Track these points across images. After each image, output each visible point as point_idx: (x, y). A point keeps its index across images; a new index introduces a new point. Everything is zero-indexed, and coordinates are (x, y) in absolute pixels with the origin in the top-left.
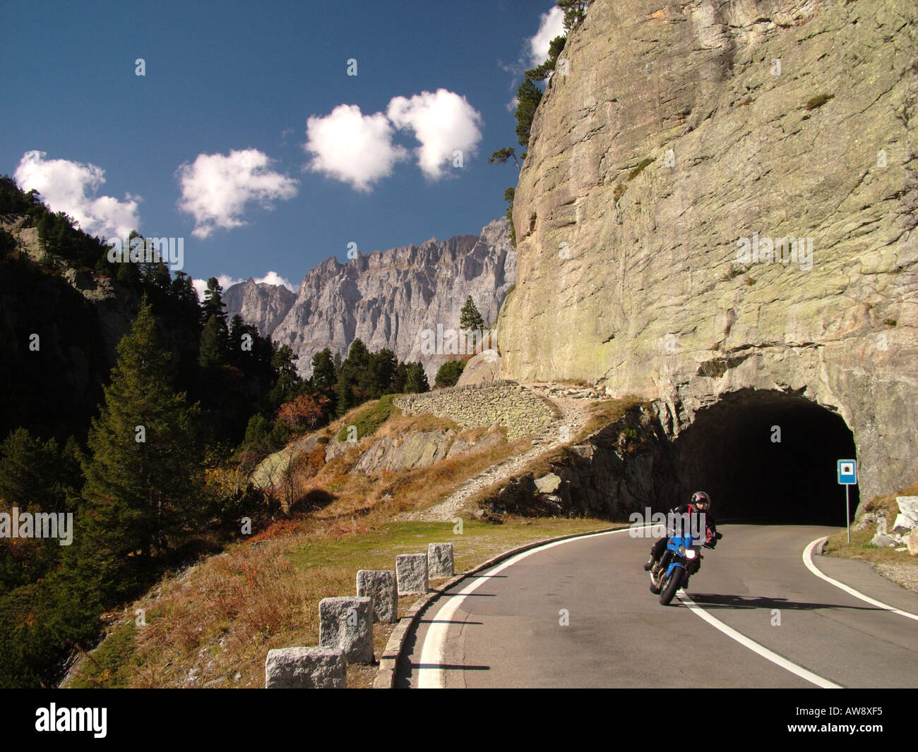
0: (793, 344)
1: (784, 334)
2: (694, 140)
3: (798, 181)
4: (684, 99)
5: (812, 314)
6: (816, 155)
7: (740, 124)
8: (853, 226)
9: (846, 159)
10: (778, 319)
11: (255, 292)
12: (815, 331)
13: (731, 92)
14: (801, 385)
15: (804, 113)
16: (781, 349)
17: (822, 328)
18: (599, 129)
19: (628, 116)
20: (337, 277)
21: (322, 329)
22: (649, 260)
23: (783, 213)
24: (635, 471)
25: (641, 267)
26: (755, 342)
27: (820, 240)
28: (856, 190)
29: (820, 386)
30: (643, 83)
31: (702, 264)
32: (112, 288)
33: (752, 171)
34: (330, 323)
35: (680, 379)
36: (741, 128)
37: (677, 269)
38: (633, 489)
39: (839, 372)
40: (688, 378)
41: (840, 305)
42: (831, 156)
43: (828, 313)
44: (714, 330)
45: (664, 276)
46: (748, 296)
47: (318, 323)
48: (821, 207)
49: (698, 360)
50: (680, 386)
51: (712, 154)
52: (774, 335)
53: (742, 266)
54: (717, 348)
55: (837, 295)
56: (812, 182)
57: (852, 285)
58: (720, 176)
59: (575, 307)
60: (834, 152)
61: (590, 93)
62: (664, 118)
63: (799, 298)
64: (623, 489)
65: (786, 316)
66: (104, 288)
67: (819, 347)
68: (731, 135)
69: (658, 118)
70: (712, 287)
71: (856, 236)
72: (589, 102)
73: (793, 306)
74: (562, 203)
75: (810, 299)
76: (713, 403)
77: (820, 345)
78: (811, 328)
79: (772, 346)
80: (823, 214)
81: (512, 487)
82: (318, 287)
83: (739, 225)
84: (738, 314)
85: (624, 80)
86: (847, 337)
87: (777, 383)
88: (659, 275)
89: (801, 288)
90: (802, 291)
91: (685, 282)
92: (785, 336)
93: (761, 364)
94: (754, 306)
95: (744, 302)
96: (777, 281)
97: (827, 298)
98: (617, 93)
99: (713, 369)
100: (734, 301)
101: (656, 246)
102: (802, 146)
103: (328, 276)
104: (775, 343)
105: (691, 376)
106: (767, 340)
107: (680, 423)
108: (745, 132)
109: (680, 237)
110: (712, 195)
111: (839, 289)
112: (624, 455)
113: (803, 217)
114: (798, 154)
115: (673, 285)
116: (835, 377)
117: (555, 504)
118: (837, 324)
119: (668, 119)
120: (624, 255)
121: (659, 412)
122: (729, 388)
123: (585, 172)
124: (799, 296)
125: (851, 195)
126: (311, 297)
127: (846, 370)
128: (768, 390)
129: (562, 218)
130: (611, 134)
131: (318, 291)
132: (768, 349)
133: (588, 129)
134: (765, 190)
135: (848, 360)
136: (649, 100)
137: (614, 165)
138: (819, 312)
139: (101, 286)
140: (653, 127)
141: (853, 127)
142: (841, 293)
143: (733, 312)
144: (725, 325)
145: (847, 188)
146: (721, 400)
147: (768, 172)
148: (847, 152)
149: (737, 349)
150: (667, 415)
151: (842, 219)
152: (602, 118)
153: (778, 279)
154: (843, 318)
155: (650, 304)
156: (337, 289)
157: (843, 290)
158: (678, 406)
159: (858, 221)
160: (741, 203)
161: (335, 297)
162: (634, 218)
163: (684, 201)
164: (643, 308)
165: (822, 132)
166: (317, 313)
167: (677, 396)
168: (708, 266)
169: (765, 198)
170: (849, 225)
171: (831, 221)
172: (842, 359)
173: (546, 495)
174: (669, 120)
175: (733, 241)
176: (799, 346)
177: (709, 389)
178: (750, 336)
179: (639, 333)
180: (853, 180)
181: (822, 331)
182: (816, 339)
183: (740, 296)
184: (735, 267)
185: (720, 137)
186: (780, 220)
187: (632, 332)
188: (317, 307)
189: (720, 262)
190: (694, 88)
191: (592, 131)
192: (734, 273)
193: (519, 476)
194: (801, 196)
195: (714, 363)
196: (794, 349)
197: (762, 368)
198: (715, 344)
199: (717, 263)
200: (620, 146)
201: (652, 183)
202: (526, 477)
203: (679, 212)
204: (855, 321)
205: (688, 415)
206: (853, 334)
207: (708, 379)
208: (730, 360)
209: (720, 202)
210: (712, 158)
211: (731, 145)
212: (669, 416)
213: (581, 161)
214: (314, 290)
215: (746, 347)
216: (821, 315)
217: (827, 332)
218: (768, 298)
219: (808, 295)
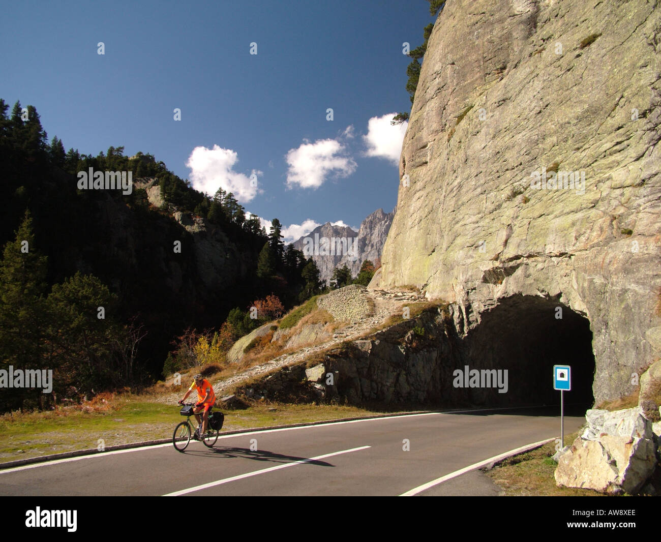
0: (552, 254)
1: (545, 245)
2: (500, 87)
3: (568, 110)
4: (502, 57)
5: (568, 226)
6: (583, 86)
7: (532, 68)
8: (608, 145)
9: (606, 86)
10: (542, 232)
11: (332, 231)
12: (568, 242)
13: (531, 45)
14: (557, 292)
15: (577, 52)
16: (543, 259)
17: (574, 239)
18: (442, 87)
19: (461, 75)
20: (383, 222)
21: (374, 255)
22: (460, 186)
23: (554, 139)
24: (416, 365)
25: (455, 193)
26: (524, 253)
27: (581, 160)
28: (613, 114)
29: (572, 293)
30: (472, 48)
31: (495, 187)
32: (204, 225)
33: (536, 105)
34: (379, 251)
35: (470, 285)
36: (532, 72)
37: (477, 193)
38: (412, 380)
39: (584, 280)
40: (475, 284)
41: (591, 218)
42: (595, 86)
43: (581, 225)
44: (496, 243)
45: (469, 199)
46: (523, 213)
47: (371, 251)
48: (584, 132)
49: (482, 270)
50: (470, 291)
51: (510, 95)
52: (538, 246)
53: (521, 187)
54: (496, 259)
55: (589, 208)
56: (579, 110)
57: (603, 199)
58: (513, 113)
59: (416, 228)
60: (598, 82)
61: (438, 60)
62: (487, 74)
63: (560, 213)
64: (402, 378)
65: (548, 229)
66: (199, 224)
67: (572, 257)
68: (525, 79)
69: (482, 74)
70: (499, 206)
71: (611, 154)
72: (437, 67)
73: (554, 221)
74: (419, 147)
75: (568, 213)
76: (493, 307)
77: (573, 255)
78: (566, 239)
79: (536, 256)
80: (585, 137)
81: (281, 376)
82: (371, 229)
83: (522, 152)
84: (514, 228)
85: (460, 47)
86: (593, 247)
87: (539, 290)
88: (464, 199)
89: (562, 204)
90: (563, 206)
91: (482, 203)
92: (546, 247)
93: (528, 273)
94: (526, 221)
95: (519, 218)
96: (545, 199)
97: (581, 211)
98: (455, 58)
99: (494, 276)
100: (513, 218)
101: (465, 175)
102: (573, 80)
103: (377, 221)
104: (538, 254)
105: (477, 283)
106: (532, 251)
107: (469, 323)
108: (534, 74)
109: (481, 166)
110: (507, 129)
111: (592, 203)
112: (407, 350)
113: (570, 142)
114: (570, 87)
115: (473, 206)
116: (581, 285)
117: (319, 391)
118: (586, 235)
119: (489, 74)
120: (446, 184)
121: (453, 313)
122: (505, 293)
123: (432, 122)
124: (560, 211)
125: (609, 118)
126: (367, 235)
127: (588, 278)
128: (532, 296)
129: (419, 159)
130: (450, 90)
131: (371, 231)
132: (533, 259)
133: (436, 88)
134: (543, 121)
135: (592, 268)
136: (476, 60)
137: (452, 115)
138: (573, 224)
139: (197, 223)
140: (478, 81)
141: (614, 58)
142: (593, 207)
143: (511, 227)
144: (504, 238)
145: (606, 112)
146: (499, 304)
147: (547, 106)
148: (607, 80)
149: (511, 260)
150: (459, 316)
151: (600, 140)
152: (445, 78)
153: (546, 197)
154: (591, 230)
155: (457, 222)
156: (383, 230)
157: (594, 204)
158: (469, 308)
159: (613, 141)
160: (525, 133)
161: (382, 234)
162: (455, 153)
163: (487, 136)
164: (452, 226)
165: (589, 66)
166: (370, 245)
167: (467, 300)
168: (498, 189)
169: (542, 128)
170: (605, 145)
171: (591, 143)
172: (587, 267)
173: (313, 383)
174: (491, 75)
175: (517, 166)
176: (556, 256)
177: (491, 294)
178: (520, 248)
179: (449, 247)
180: (611, 105)
181: (574, 241)
182: (569, 250)
183: (517, 213)
184: (516, 188)
185: (517, 82)
186: (552, 146)
187: (444, 246)
188: (370, 241)
189: (506, 185)
190: (508, 47)
191: (438, 90)
192: (515, 194)
193: (291, 366)
194: (569, 123)
195: (494, 271)
196: (553, 258)
197: (529, 276)
198: (496, 255)
199: (505, 186)
200: (456, 99)
201: (469, 125)
202: (299, 367)
203: (483, 146)
204: (601, 232)
205: (475, 316)
206: (598, 244)
207: (491, 285)
208: (505, 269)
209: (511, 134)
210: (510, 99)
211: (524, 87)
212: (461, 317)
213: (430, 114)
214: (368, 230)
215: (517, 257)
216: (575, 227)
217: (578, 243)
218: (537, 214)
219: (567, 210)
